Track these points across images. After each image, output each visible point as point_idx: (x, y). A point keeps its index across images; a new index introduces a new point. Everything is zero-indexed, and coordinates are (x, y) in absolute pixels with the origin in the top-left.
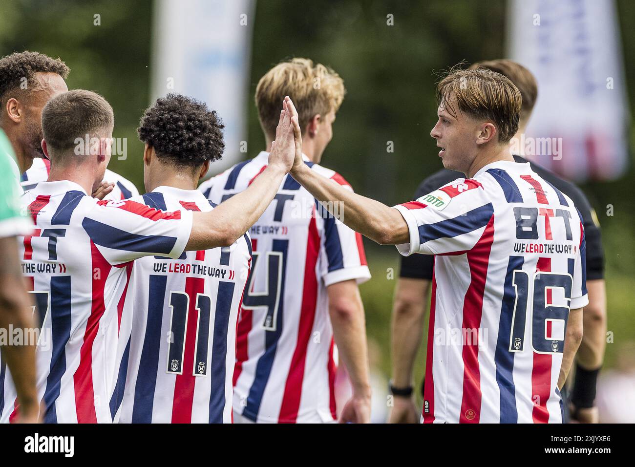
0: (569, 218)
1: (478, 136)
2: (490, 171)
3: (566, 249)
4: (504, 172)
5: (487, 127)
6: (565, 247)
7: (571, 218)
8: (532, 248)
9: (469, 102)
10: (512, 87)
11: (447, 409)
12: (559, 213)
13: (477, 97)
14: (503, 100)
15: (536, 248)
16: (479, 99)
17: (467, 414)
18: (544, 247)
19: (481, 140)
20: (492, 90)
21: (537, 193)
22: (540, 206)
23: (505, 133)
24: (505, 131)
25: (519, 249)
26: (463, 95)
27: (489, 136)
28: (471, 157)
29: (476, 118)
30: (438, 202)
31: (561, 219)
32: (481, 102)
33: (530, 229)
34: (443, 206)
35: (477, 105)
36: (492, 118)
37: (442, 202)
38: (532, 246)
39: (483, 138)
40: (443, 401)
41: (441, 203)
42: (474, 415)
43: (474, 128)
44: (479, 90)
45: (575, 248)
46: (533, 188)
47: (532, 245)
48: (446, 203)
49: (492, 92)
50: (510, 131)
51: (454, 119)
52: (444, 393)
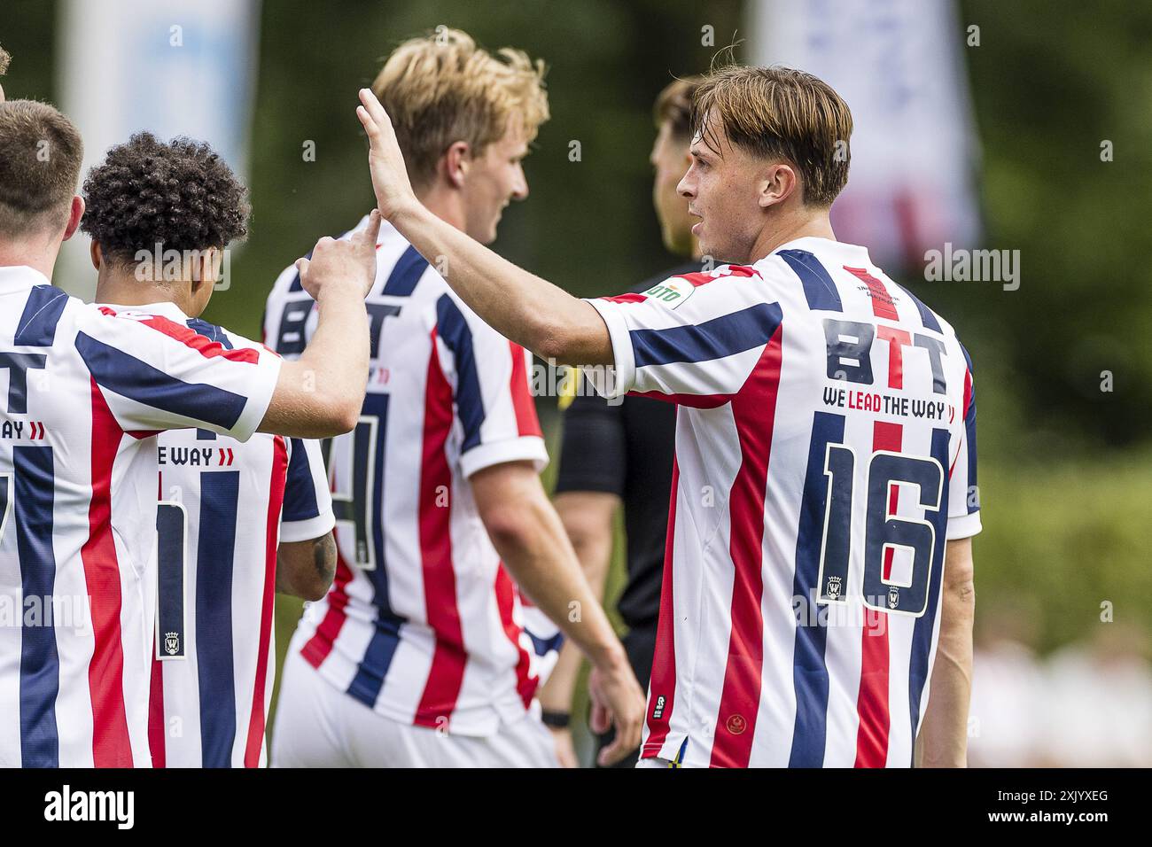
0: (942, 354)
1: (763, 190)
2: (782, 253)
3: (931, 410)
4: (811, 256)
5: (779, 173)
6: (929, 406)
7: (946, 354)
8: (861, 401)
9: (745, 123)
10: (831, 98)
11: (693, 711)
12: (920, 341)
13: (760, 113)
14: (812, 121)
15: (868, 402)
16: (763, 117)
17: (731, 723)
18: (883, 402)
19: (768, 199)
20: (790, 100)
21: (874, 297)
22: (877, 322)
23: (815, 186)
24: (814, 181)
25: (833, 399)
26: (733, 111)
27: (783, 190)
28: (751, 231)
29: (759, 155)
30: (669, 293)
31: (924, 353)
32: (768, 123)
33: (855, 363)
34: (678, 301)
35: (760, 129)
36: (790, 156)
37: (676, 293)
38: (861, 397)
39: (772, 193)
40: (685, 697)
41: (674, 296)
42: (743, 725)
43: (755, 174)
44: (765, 100)
45: (952, 411)
46: (866, 286)
47: (862, 394)
48: (684, 295)
49: (791, 106)
50: (827, 183)
51: (716, 157)
52: (690, 681)
